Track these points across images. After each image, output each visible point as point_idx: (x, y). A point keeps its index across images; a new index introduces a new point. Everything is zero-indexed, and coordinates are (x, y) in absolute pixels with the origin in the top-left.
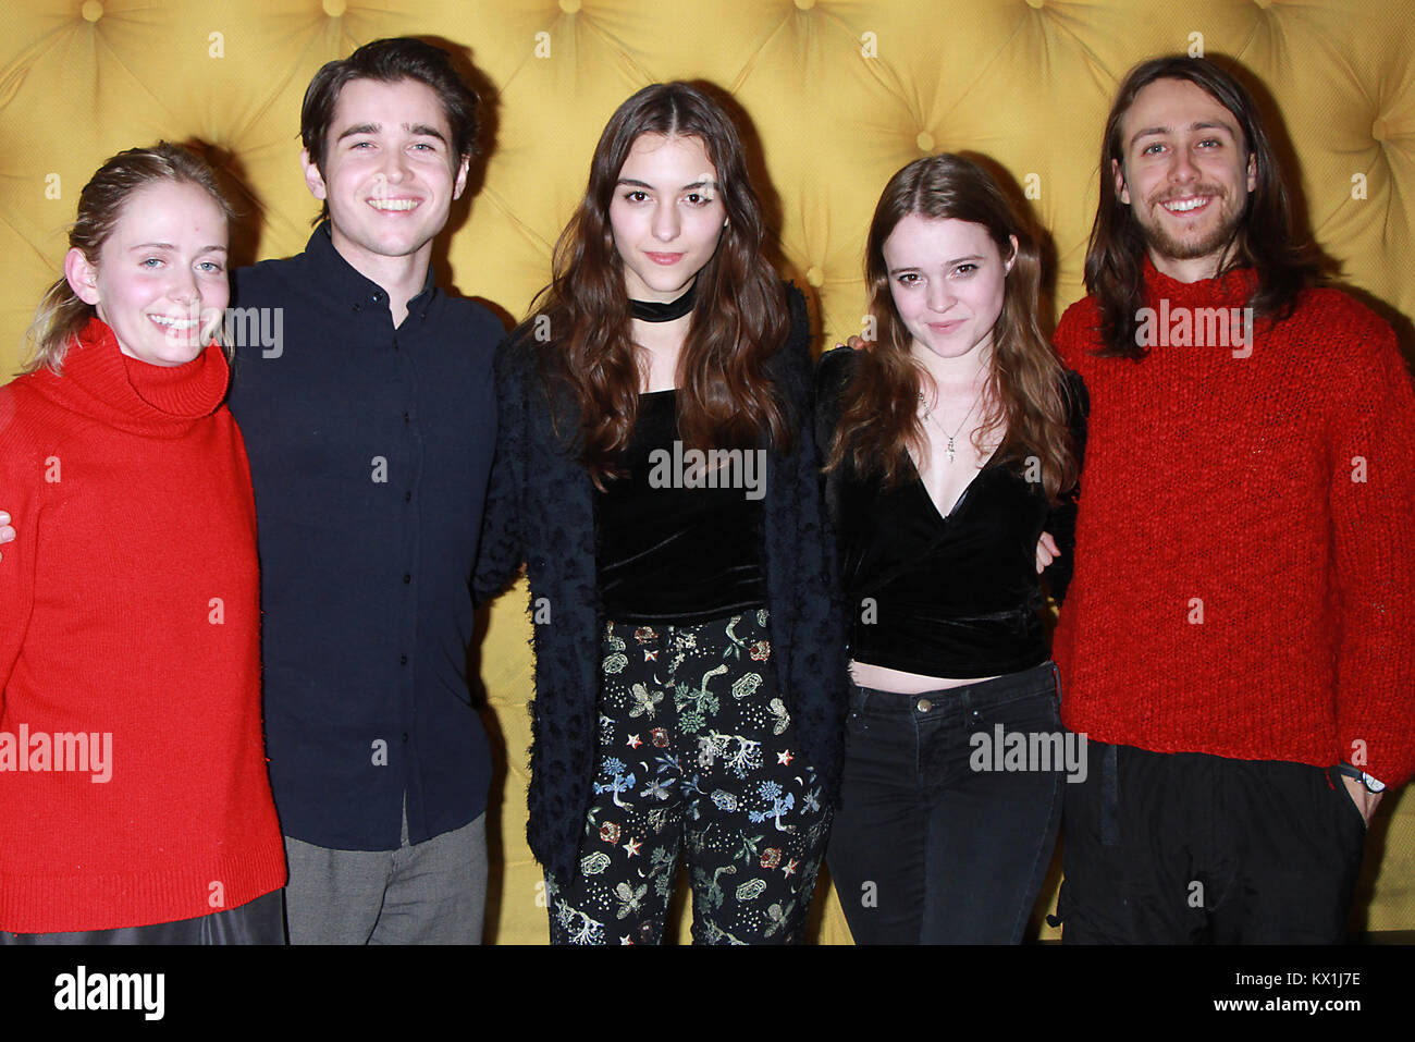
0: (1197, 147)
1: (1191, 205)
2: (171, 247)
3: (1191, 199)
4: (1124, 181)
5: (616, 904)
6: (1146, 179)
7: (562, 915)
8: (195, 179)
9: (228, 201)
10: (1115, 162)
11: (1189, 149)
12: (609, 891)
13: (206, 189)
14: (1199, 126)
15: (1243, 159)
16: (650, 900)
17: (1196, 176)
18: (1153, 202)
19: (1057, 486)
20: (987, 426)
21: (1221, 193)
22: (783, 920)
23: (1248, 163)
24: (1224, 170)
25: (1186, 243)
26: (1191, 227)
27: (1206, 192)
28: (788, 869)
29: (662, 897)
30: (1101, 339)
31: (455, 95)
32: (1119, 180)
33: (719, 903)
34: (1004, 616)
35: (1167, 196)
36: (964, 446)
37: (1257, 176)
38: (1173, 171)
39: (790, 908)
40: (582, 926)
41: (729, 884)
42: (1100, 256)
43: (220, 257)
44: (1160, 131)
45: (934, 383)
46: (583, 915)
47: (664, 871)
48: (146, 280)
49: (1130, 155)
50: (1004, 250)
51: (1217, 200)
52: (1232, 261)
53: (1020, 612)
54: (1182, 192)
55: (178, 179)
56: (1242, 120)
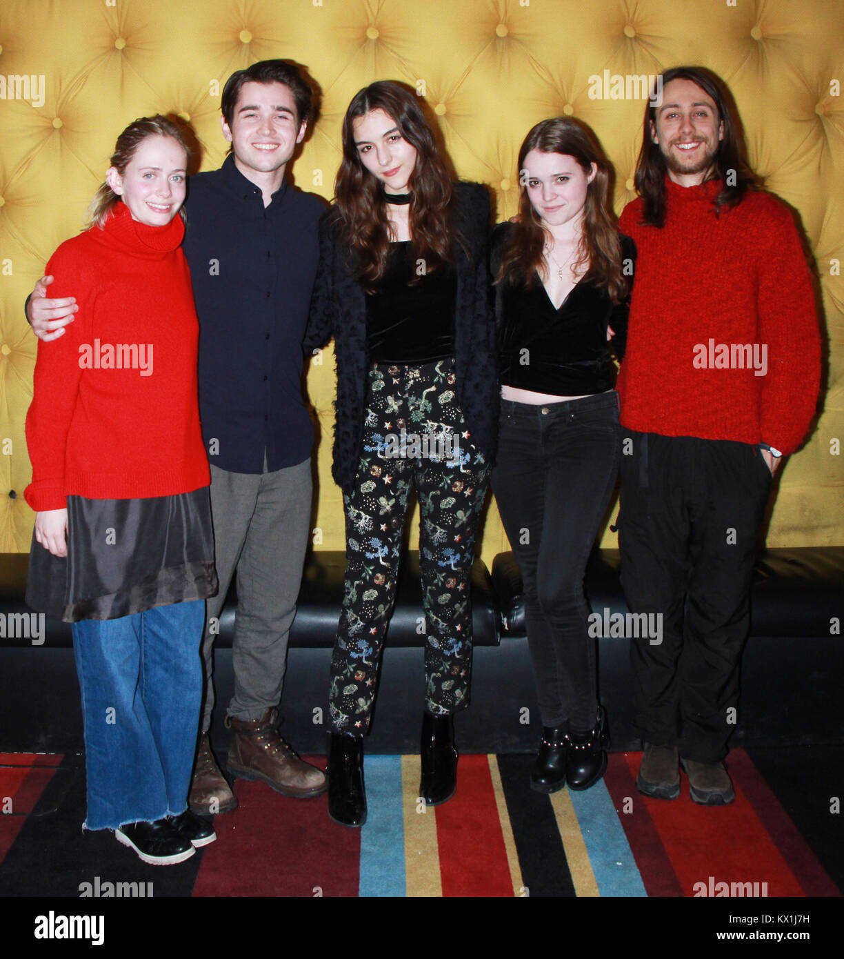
0: (694, 116)
1: (690, 146)
2: (158, 169)
3: (690, 143)
4: (656, 131)
5: (379, 507)
6: (668, 131)
7: (351, 513)
8: (172, 135)
9: (189, 146)
10: (651, 122)
11: (690, 116)
12: (375, 501)
13: (178, 140)
14: (696, 105)
15: (717, 123)
16: (396, 507)
17: (693, 130)
18: (672, 143)
19: (615, 294)
20: (579, 262)
21: (705, 140)
22: (464, 519)
23: (720, 126)
24: (707, 128)
25: (687, 166)
26: (690, 157)
27: (698, 140)
28: (467, 493)
29: (403, 506)
30: (642, 216)
31: (301, 90)
32: (653, 131)
33: (432, 510)
34: (589, 363)
35: (678, 141)
36: (567, 272)
37: (724, 133)
38: (681, 128)
39: (468, 513)
40: (361, 518)
41: (437, 500)
42: (643, 172)
43: (183, 174)
44: (676, 106)
45: (552, 238)
46: (362, 513)
47: (404, 493)
48: (146, 185)
49: (660, 118)
50: (587, 169)
51: (703, 144)
52: (710, 175)
53: (597, 361)
54: (686, 139)
55: (164, 135)
56: (717, 102)
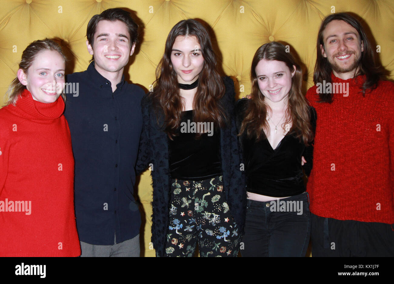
0: (346, 40)
1: (345, 57)
2: (49, 69)
3: (345, 55)
4: (324, 50)
6: (331, 50)
8: (56, 50)
10: (321, 45)
11: (344, 40)
14: (346, 34)
17: (346, 48)
18: (334, 57)
19: (307, 139)
20: (286, 122)
21: (354, 53)
23: (361, 43)
24: (354, 46)
25: (344, 68)
26: (346, 63)
27: (349, 53)
28: (228, 253)
30: (319, 98)
32: (323, 51)
34: (292, 178)
35: (338, 55)
36: (280, 128)
37: (364, 47)
38: (339, 47)
42: (317, 73)
43: (63, 72)
44: (335, 36)
45: (271, 109)
47: (191, 252)
48: (41, 79)
49: (326, 43)
50: (291, 70)
51: (353, 55)
52: (358, 72)
53: (296, 177)
54: (342, 54)
55: (51, 49)
56: (359, 31)
